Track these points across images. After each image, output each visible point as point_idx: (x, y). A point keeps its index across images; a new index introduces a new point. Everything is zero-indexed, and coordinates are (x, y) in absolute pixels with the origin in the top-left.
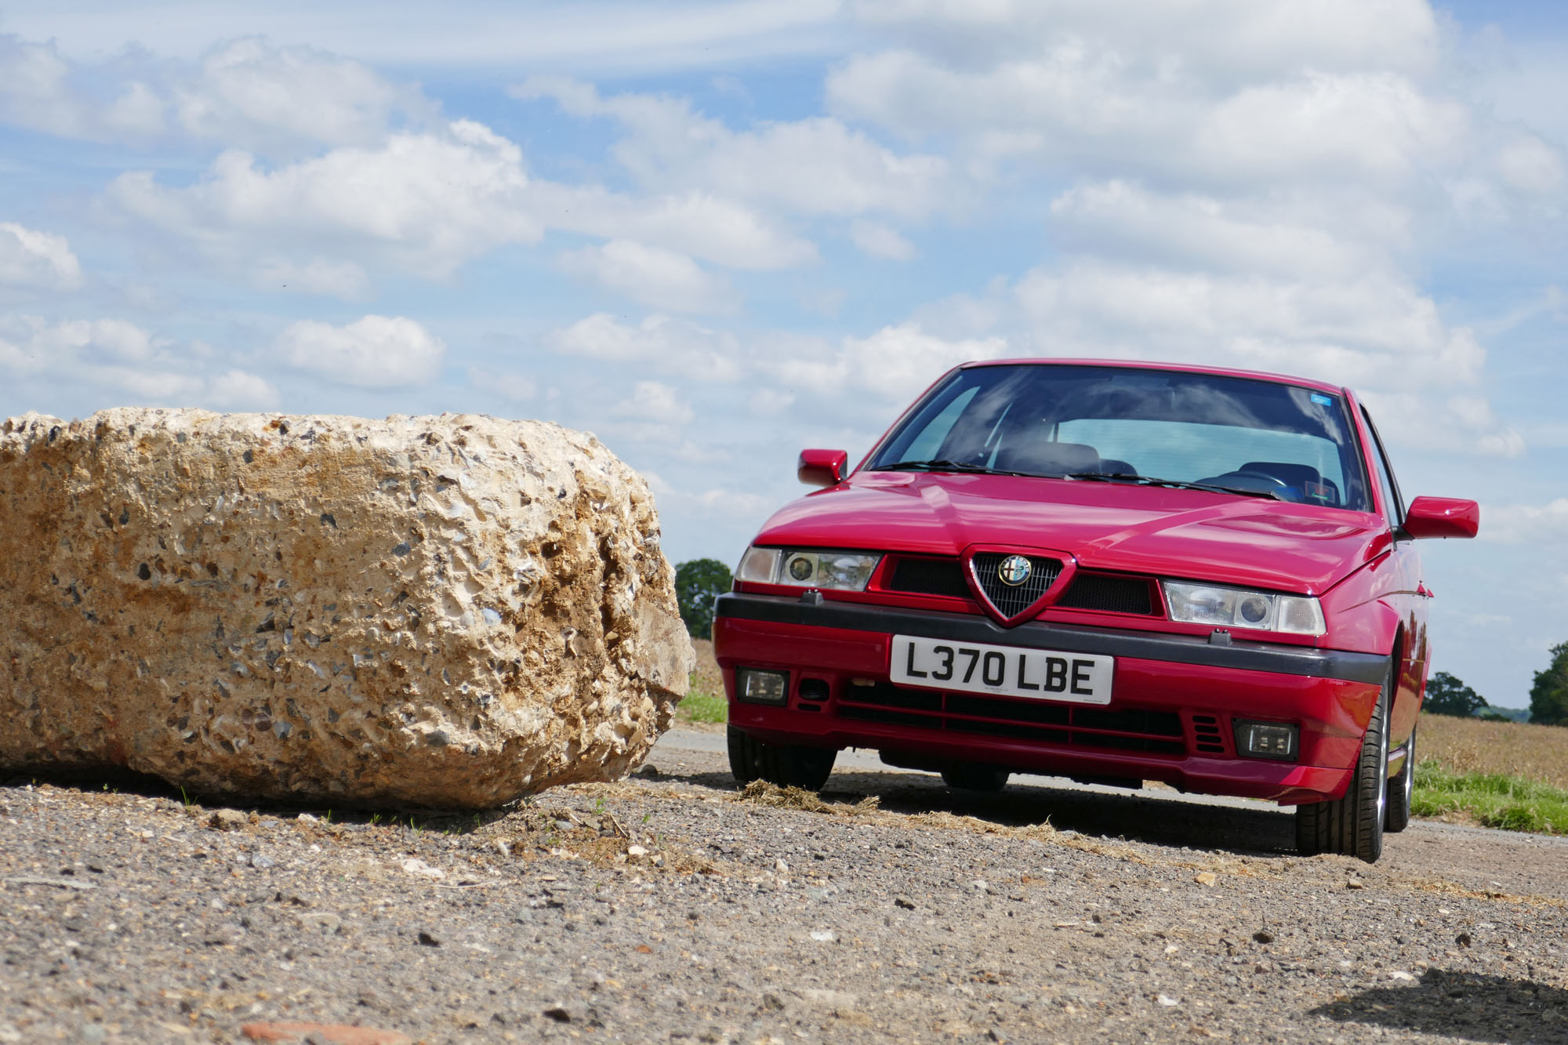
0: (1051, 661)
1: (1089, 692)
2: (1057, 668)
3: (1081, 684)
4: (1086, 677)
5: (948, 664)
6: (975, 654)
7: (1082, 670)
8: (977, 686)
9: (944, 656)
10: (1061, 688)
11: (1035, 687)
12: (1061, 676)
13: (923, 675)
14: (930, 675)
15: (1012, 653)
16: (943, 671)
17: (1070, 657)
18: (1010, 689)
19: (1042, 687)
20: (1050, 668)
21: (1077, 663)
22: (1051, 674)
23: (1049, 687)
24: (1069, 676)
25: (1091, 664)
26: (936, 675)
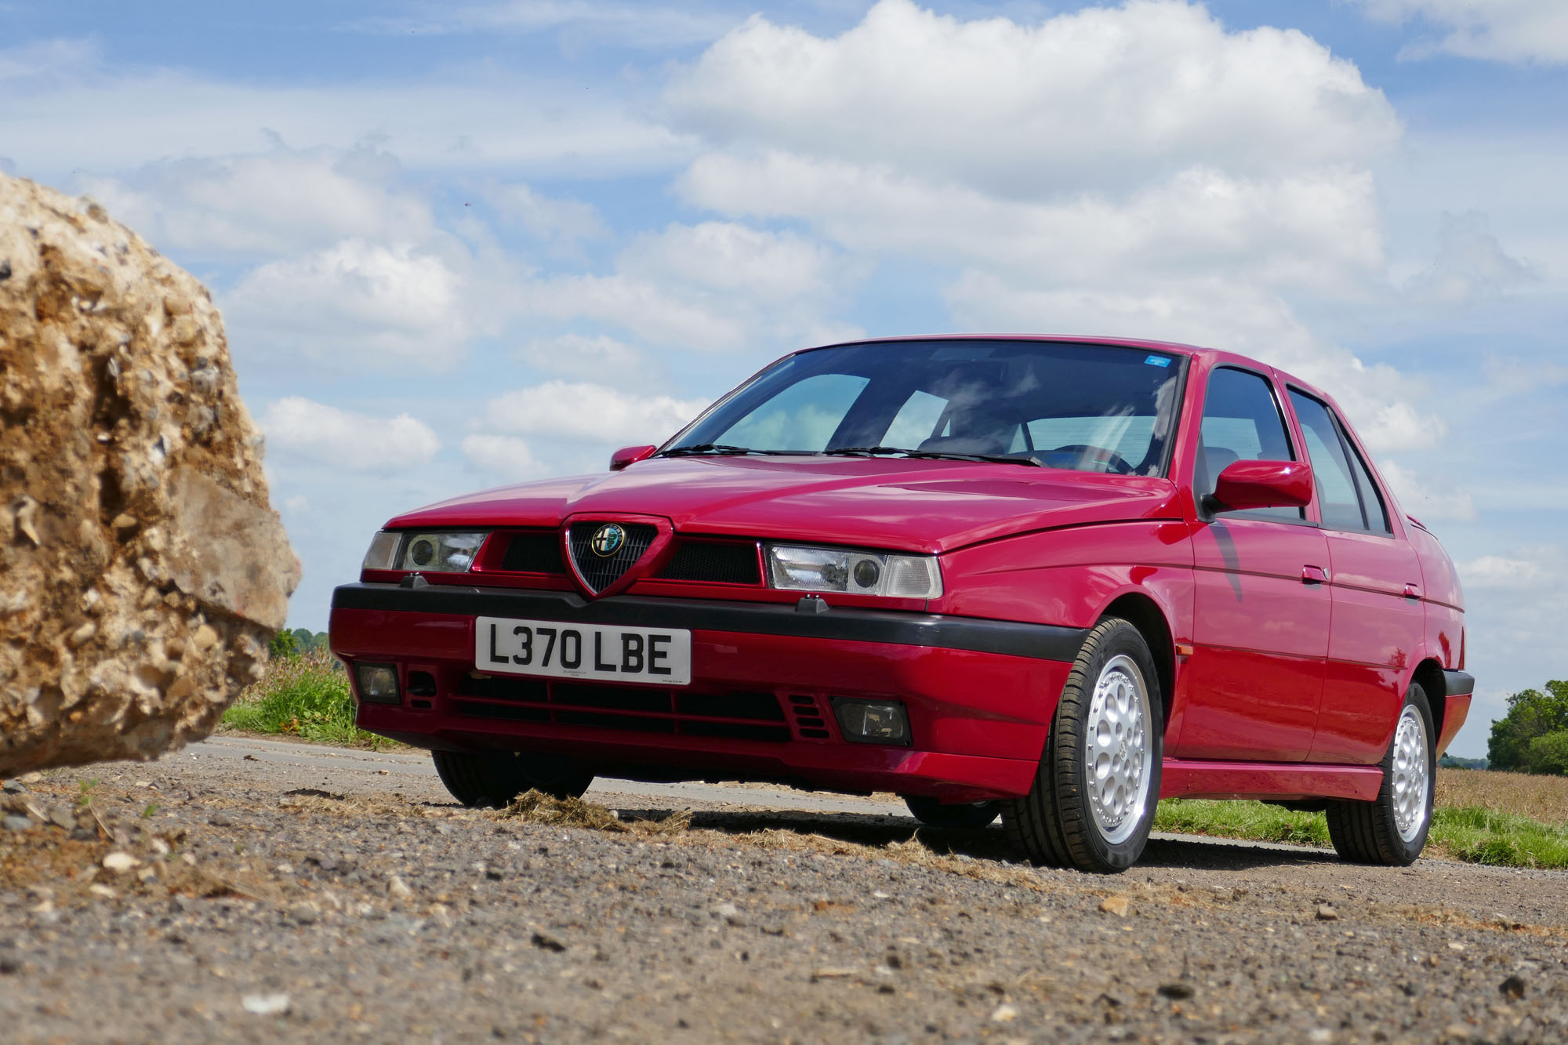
0: (627, 638)
1: (667, 671)
2: (633, 645)
3: (659, 663)
4: (663, 655)
5: (527, 646)
6: (552, 633)
7: (659, 646)
8: (556, 670)
9: (523, 637)
10: (638, 668)
11: (612, 668)
12: (638, 653)
13: (505, 660)
14: (511, 660)
15: (587, 630)
16: (523, 654)
17: (645, 632)
18: (587, 671)
19: (619, 668)
20: (626, 645)
21: (653, 639)
22: (627, 653)
23: (626, 668)
24: (645, 654)
25: (667, 639)
26: (517, 660)
